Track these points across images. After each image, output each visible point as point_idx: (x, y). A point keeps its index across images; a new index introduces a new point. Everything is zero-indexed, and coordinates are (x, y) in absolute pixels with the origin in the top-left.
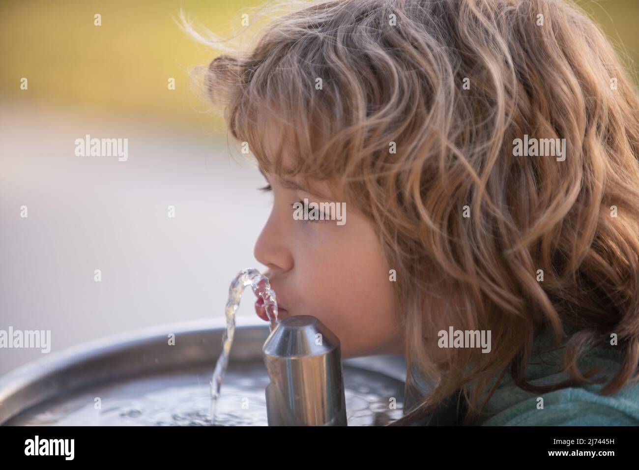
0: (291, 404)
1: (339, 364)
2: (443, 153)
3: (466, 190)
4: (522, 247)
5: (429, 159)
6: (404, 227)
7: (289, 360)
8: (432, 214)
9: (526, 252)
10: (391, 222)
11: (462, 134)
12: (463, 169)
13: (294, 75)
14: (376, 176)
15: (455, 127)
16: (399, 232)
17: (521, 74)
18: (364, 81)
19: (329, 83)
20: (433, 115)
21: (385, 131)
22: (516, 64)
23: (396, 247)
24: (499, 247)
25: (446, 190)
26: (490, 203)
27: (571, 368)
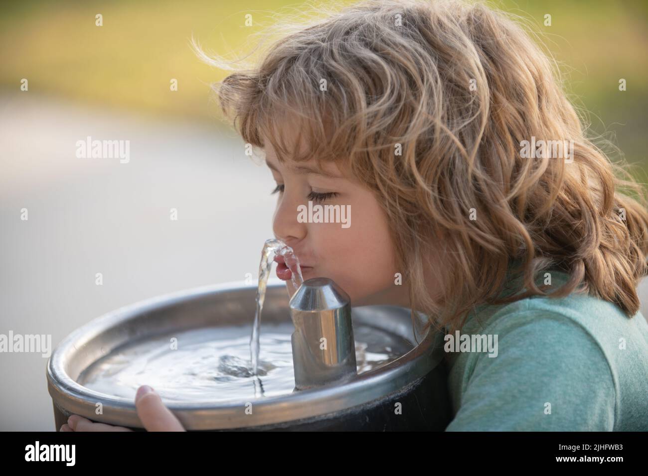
8: (426, 178)
10: (392, 188)
16: (400, 197)
19: (334, 83)
27: (530, 284)
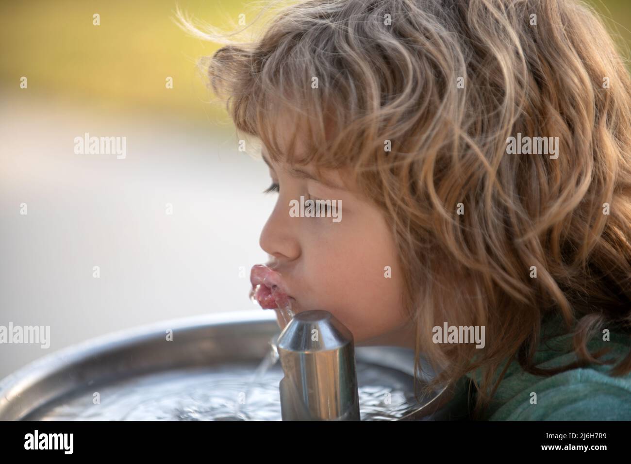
0: (304, 399)
1: (353, 358)
2: (456, 143)
3: (478, 180)
4: (533, 236)
5: (442, 148)
6: (417, 217)
7: (302, 354)
9: (536, 241)
10: (404, 210)
11: (475, 123)
12: (476, 158)
13: (307, 64)
14: (390, 165)
15: (468, 116)
16: (412, 221)
17: (531, 65)
18: (377, 71)
19: (343, 73)
20: (446, 103)
21: (398, 121)
22: (527, 55)
23: (409, 237)
24: (509, 235)
25: (460, 180)
26: (501, 192)
27: (581, 350)
